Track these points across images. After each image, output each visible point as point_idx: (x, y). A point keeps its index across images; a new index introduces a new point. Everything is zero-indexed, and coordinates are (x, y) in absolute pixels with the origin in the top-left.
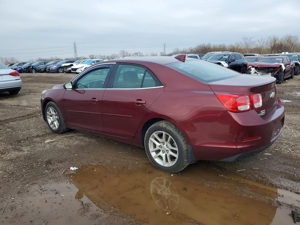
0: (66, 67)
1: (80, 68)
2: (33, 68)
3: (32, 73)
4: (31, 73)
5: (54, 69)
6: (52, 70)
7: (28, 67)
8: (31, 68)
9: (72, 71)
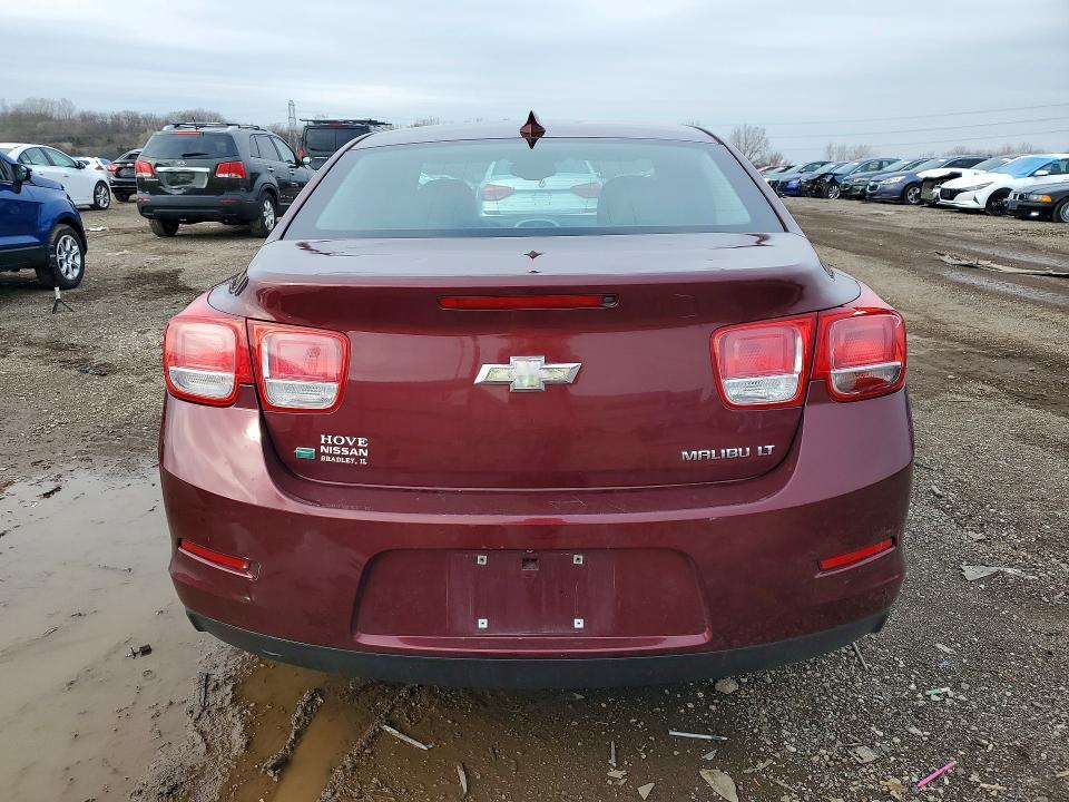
0: (931, 184)
1: (973, 188)
2: (833, 182)
3: (828, 198)
4: (821, 197)
5: (892, 187)
6: (883, 191)
7: (818, 178)
8: (828, 180)
9: (942, 201)
